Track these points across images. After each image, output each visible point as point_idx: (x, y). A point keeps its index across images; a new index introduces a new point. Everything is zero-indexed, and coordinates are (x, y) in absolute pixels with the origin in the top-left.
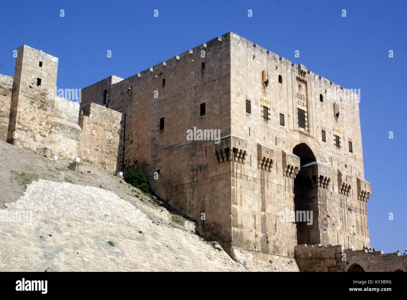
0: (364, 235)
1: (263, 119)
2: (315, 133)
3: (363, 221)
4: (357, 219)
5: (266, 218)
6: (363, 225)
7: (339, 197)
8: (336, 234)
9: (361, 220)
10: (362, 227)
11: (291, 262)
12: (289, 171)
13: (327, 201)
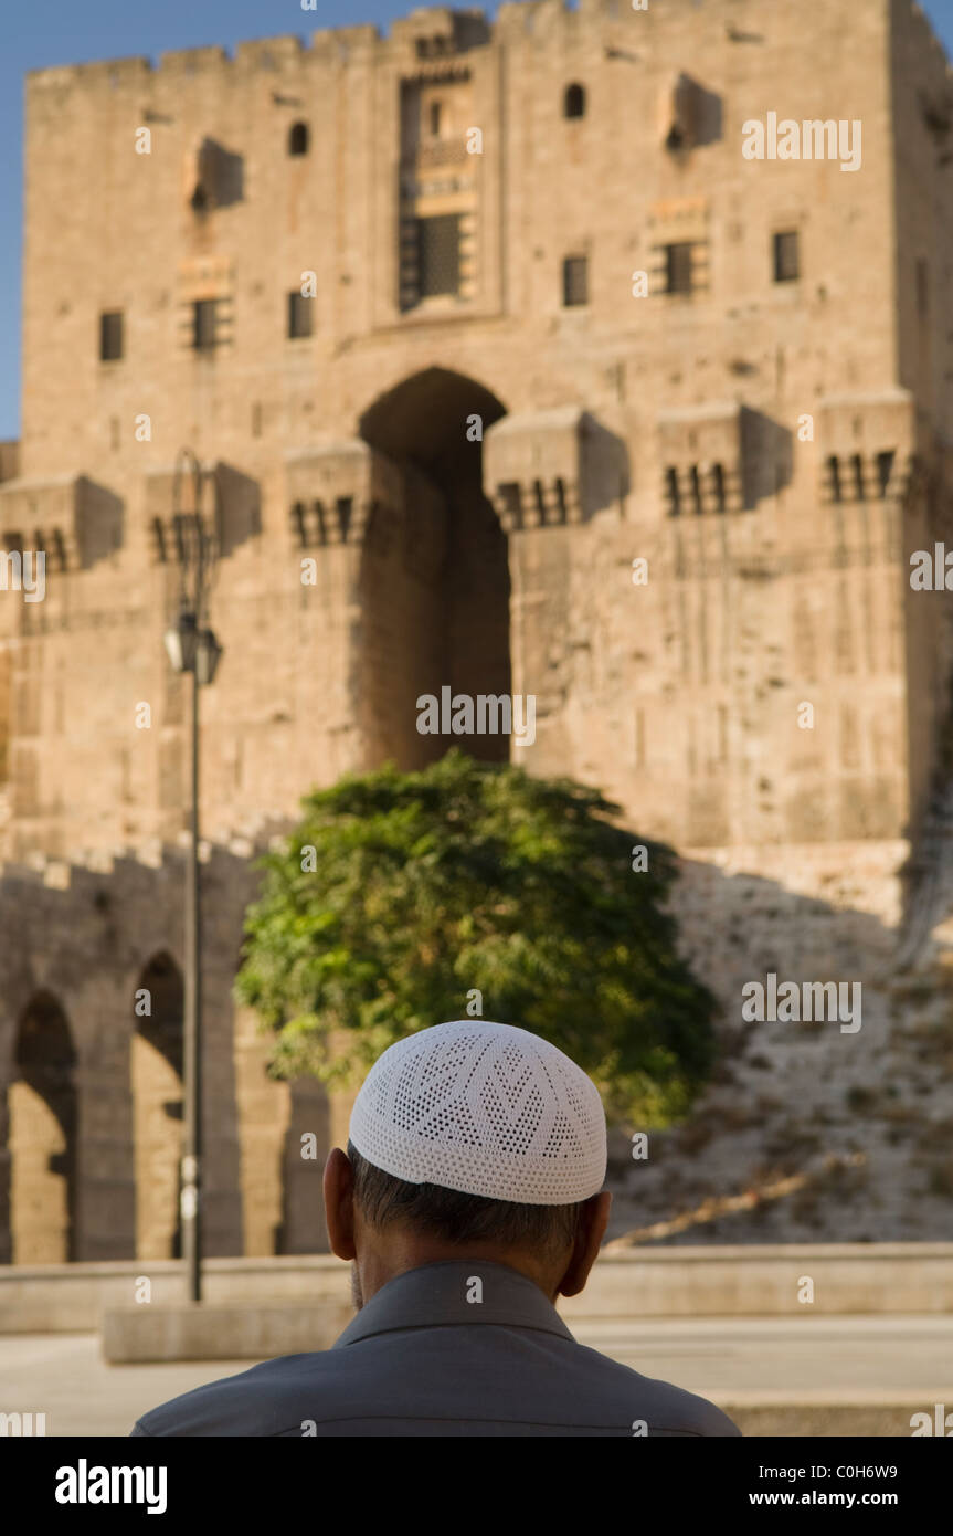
1: (188, 354)
2: (514, 291)
3: (855, 602)
5: (183, 747)
6: (859, 619)
7: (666, 537)
9: (844, 601)
10: (842, 633)
12: (311, 521)
13: (577, 579)
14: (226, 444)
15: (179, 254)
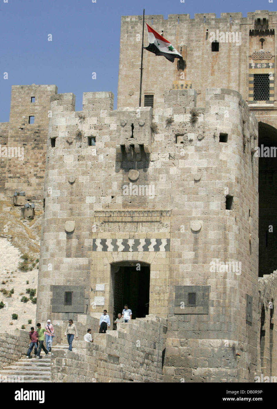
15: (172, 79)
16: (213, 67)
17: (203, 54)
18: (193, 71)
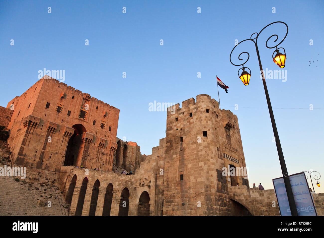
0: (110, 165)
1: (56, 111)
2: (89, 121)
3: (110, 159)
4: (107, 158)
5: (44, 153)
6: (110, 161)
7: (98, 148)
8: (92, 164)
9: (109, 159)
10: (109, 162)
11: (55, 174)
12: (67, 134)
13: (89, 149)
14: (58, 122)
15: (58, 101)
16: (71, 103)
17: (69, 98)
18: (65, 101)
